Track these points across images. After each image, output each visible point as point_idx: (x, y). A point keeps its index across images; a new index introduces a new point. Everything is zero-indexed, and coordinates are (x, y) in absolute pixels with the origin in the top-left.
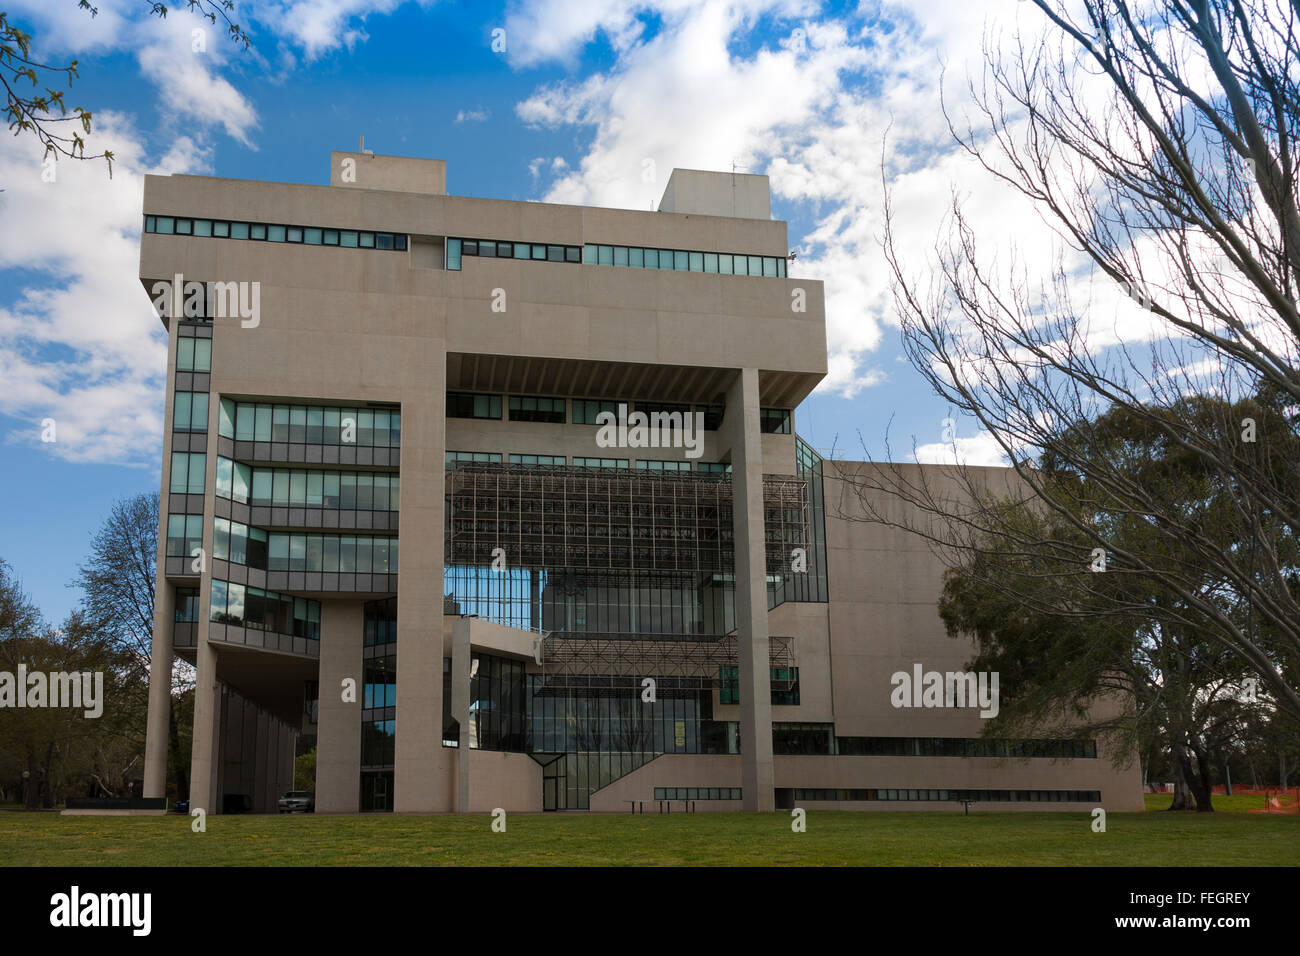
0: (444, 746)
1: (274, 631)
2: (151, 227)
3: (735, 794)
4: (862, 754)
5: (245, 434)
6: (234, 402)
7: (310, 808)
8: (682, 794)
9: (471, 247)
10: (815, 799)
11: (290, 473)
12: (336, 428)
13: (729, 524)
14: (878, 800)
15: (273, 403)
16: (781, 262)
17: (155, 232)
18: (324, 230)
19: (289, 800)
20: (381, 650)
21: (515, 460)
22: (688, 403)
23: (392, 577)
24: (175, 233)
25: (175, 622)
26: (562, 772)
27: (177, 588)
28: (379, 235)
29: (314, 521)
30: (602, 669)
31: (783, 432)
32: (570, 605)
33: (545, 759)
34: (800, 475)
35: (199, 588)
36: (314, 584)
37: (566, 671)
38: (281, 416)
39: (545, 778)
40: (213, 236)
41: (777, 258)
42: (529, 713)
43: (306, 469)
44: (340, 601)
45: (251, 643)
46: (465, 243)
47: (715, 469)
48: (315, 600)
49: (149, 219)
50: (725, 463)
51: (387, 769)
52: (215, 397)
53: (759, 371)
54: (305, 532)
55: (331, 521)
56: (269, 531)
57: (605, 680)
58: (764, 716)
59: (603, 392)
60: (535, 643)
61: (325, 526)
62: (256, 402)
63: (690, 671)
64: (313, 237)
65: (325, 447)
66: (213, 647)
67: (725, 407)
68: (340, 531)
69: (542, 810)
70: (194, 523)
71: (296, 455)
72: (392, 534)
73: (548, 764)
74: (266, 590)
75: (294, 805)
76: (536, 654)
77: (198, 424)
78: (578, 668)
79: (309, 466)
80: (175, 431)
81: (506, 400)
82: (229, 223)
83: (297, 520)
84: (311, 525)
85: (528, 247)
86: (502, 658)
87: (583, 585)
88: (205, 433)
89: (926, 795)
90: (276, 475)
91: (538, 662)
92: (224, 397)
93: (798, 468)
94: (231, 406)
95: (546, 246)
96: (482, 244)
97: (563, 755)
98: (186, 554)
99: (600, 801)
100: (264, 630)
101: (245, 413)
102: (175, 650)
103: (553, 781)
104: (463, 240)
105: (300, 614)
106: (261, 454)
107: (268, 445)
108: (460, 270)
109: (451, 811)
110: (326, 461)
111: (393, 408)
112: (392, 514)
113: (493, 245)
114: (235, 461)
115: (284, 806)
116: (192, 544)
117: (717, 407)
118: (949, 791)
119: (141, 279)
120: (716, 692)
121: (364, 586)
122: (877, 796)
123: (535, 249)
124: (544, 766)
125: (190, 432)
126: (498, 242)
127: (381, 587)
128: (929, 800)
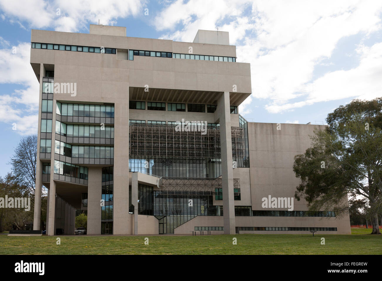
0: (129, 214)
1: (74, 177)
2: (33, 46)
3: (220, 229)
4: (261, 216)
5: (64, 113)
6: (61, 103)
7: (85, 233)
8: (207, 229)
9: (137, 53)
10: (246, 230)
11: (79, 126)
12: (94, 111)
13: (219, 142)
14: (266, 230)
15: (73, 103)
16: (234, 59)
17: (35, 48)
18: (89, 47)
19: (79, 230)
20: (107, 183)
21: (150, 122)
22: (205, 104)
23: (112, 160)
24: (41, 48)
25: (43, 174)
26: (165, 222)
27: (43, 163)
28: (107, 49)
29: (86, 141)
30: (178, 189)
31: (235, 113)
32: (167, 169)
33: (159, 218)
34: (240, 127)
35: (50, 163)
36: (87, 162)
37: (167, 190)
38: (76, 108)
39: (159, 224)
40: (53, 49)
41: (232, 57)
42: (154, 203)
43: (84, 125)
44: (94, 167)
45: (67, 181)
46: (135, 52)
47: (213, 125)
48: (86, 167)
49: (33, 43)
50: (216, 123)
51: (110, 221)
52: (55, 101)
53: (230, 92)
54: (84, 145)
55: (92, 141)
56: (72, 145)
57: (180, 192)
58: (232, 204)
59: (178, 101)
60: (157, 180)
61: (90, 143)
62: (68, 103)
63: (206, 189)
64: (86, 49)
65: (90, 117)
66: (55, 182)
67: (217, 105)
68: (95, 145)
69: (158, 234)
70: (49, 142)
71: (81, 120)
72: (112, 146)
73: (160, 219)
74: (71, 164)
75: (80, 232)
76: (158, 184)
77: (50, 110)
78: (171, 189)
79: (85, 124)
80: (42, 112)
81: (146, 103)
82: (59, 45)
83: (81, 141)
84: (86, 143)
85: (155, 53)
86: (146, 186)
87: (171, 162)
88: (52, 113)
89: (281, 229)
90: (74, 127)
91: (158, 187)
92: (58, 102)
93: (240, 125)
94: (60, 104)
95: (161, 52)
96: (140, 52)
97: (165, 216)
98: (46, 152)
99: (177, 231)
100: (71, 176)
101: (64, 107)
102: (42, 183)
103: (162, 224)
104: (134, 50)
105: (82, 172)
106: (70, 120)
107: (72, 117)
108: (133, 60)
109: (132, 234)
110: (90, 122)
111: (112, 105)
112: (112, 140)
113: (144, 52)
114: (61, 122)
115: (77, 232)
116: (48, 148)
117: (214, 105)
118: (288, 228)
119: (31, 63)
120: (214, 196)
121: (103, 162)
122: (266, 229)
123: (157, 53)
124: (159, 220)
125: (47, 112)
126: (145, 51)
127: (108, 163)
128: (282, 230)
